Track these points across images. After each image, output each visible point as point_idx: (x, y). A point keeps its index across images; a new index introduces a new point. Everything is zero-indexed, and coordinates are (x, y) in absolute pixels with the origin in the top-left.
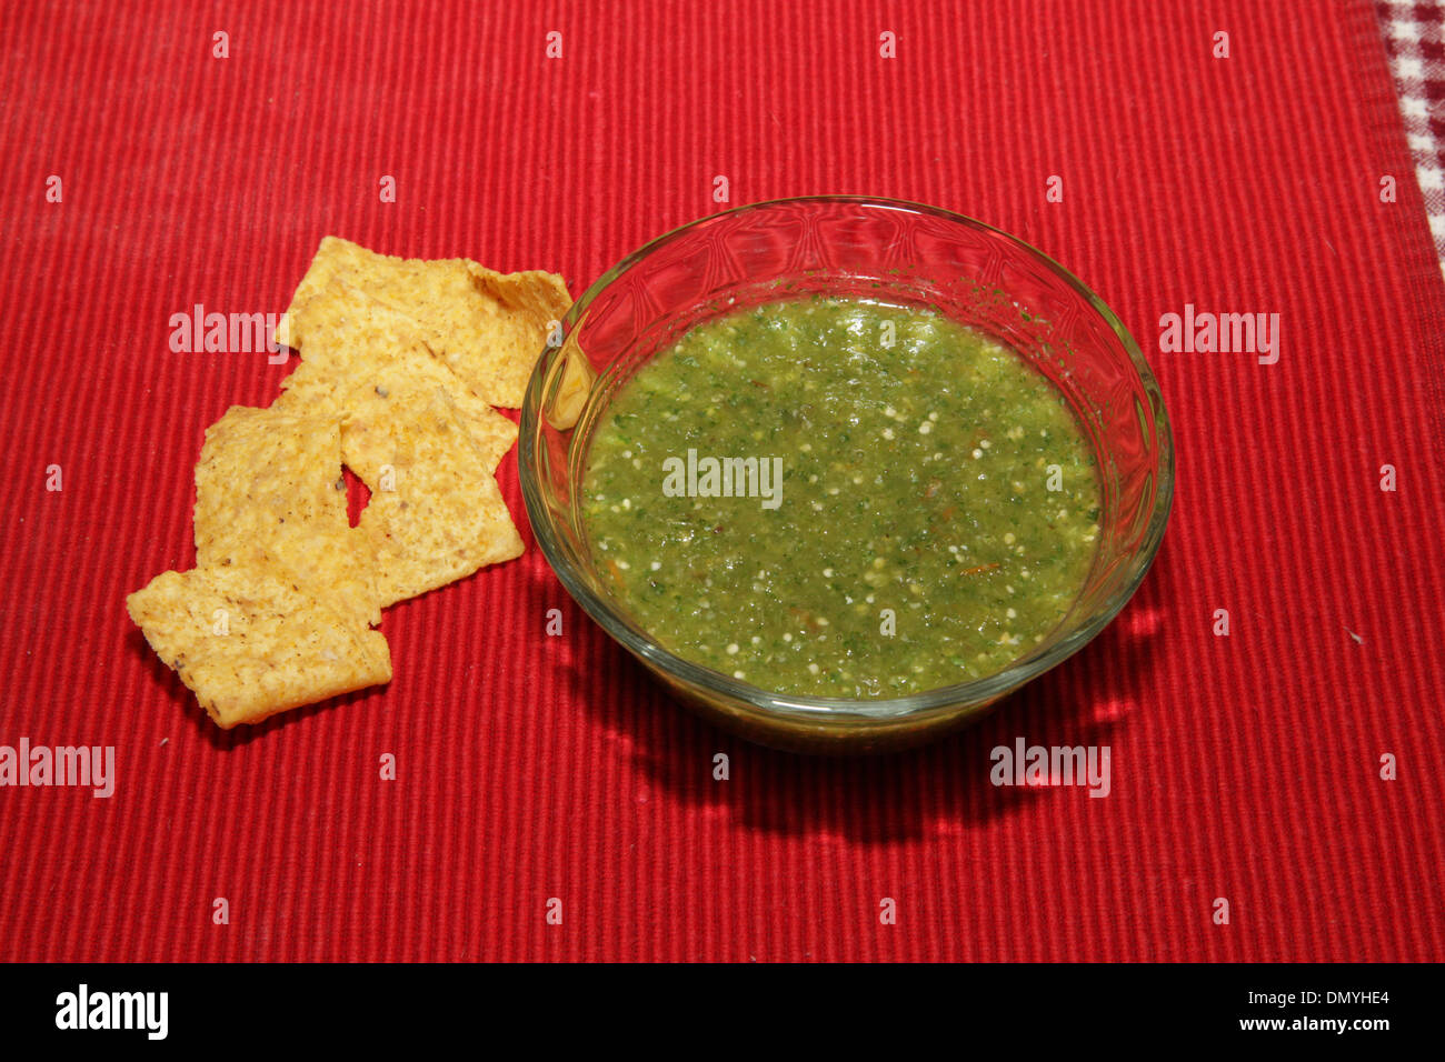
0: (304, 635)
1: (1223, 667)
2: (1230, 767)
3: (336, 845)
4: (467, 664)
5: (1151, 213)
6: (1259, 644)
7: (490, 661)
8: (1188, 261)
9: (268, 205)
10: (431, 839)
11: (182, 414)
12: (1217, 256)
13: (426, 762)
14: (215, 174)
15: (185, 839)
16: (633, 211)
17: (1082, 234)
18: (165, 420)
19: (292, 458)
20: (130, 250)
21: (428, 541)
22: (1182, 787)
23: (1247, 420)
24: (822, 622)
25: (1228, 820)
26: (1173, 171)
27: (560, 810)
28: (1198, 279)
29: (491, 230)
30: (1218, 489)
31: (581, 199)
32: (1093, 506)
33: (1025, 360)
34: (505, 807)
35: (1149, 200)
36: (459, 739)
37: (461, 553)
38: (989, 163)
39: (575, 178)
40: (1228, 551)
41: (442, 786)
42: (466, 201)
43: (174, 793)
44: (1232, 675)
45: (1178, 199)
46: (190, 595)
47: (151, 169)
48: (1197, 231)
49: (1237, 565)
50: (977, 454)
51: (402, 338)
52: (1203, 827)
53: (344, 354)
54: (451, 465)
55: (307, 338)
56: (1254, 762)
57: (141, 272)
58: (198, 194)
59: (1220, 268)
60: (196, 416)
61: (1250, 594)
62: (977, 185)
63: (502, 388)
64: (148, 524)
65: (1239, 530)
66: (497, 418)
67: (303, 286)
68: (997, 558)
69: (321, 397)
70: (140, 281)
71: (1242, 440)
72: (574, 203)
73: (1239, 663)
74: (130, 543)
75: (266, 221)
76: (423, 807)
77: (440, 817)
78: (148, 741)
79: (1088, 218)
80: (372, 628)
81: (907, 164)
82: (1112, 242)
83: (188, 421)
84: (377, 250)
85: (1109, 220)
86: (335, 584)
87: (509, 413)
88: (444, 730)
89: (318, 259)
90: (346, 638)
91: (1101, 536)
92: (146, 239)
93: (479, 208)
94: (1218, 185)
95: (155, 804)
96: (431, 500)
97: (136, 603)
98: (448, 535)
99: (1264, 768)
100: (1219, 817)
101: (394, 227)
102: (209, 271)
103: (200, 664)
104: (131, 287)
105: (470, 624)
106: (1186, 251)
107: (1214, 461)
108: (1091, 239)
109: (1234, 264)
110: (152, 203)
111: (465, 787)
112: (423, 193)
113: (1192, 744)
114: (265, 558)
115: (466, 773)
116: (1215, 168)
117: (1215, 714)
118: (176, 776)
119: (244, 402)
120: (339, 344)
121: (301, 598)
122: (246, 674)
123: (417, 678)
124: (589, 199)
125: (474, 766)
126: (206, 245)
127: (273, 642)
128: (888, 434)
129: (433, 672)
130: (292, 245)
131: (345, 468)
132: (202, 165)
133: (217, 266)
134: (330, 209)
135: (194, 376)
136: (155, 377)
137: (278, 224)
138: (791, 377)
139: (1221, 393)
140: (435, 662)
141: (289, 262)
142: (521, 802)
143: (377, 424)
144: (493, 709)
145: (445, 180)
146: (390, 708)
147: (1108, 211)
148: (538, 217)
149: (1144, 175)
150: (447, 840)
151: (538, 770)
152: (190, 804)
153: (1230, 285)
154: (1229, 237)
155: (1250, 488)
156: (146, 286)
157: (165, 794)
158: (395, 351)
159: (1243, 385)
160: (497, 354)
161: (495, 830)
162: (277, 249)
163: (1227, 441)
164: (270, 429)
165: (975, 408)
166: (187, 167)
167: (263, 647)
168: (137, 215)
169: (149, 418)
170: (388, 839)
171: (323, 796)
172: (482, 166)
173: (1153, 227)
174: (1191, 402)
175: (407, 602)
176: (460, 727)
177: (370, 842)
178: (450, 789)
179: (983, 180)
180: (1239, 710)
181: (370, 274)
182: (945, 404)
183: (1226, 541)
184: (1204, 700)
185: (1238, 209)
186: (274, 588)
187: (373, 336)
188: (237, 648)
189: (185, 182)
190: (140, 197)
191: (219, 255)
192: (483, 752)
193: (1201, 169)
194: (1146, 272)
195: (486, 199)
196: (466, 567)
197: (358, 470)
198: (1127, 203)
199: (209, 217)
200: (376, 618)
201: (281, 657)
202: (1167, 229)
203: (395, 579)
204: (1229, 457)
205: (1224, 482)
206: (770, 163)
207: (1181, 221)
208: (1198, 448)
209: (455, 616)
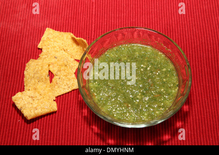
0: (42, 103)
1: (199, 109)
2: (199, 128)
3: (47, 140)
4: (70, 107)
5: (190, 24)
6: (205, 105)
7: (74, 107)
8: (196, 33)
9: (37, 21)
10: (63, 139)
11: (22, 60)
12: (201, 32)
13: (63, 125)
14: (28, 15)
15: (22, 138)
16: (100, 22)
17: (178, 28)
18: (20, 61)
19: (40, 71)
20: (14, 30)
21: (63, 85)
22: (191, 131)
23: (205, 63)
24: (130, 105)
25: (199, 137)
26: (194, 15)
27: (85, 136)
28: (198, 37)
29: (75, 26)
30: (199, 75)
31: (91, 21)
32: (177, 84)
33: (166, 56)
34: (76, 134)
35: (189, 21)
36: (68, 121)
37: (69, 87)
38: (162, 14)
39: (90, 17)
40: (201, 87)
41: (65, 129)
42: (71, 20)
43: (21, 130)
44: (201, 110)
45: (194, 21)
46: (23, 96)
47: (17, 15)
48: (198, 27)
49: (202, 90)
50: (157, 74)
51: (59, 47)
52: (195, 138)
53: (49, 50)
54: (67, 72)
55: (43, 48)
56: (204, 127)
57: (16, 34)
58: (25, 19)
59: (201, 35)
60: (25, 61)
61: (204, 95)
62: (159, 18)
63: (76, 56)
64: (17, 81)
65: (203, 84)
66: (76, 62)
67: (43, 37)
68: (160, 94)
69: (46, 58)
70: (15, 36)
71: (204, 67)
72: (89, 21)
73: (202, 108)
74: (14, 84)
75: (37, 24)
76: (62, 133)
77: (65, 135)
78: (16, 121)
79: (179, 25)
80: (54, 101)
81: (147, 14)
82: (183, 30)
83: (23, 62)
84: (56, 30)
85: (182, 25)
86: (48, 93)
87: (78, 61)
88: (66, 120)
89: (45, 32)
90: (49, 104)
91: (179, 90)
92: (17, 28)
93: (73, 22)
94: (202, 19)
95: (17, 132)
96: (64, 78)
97: (14, 98)
98: (67, 84)
99: (205, 128)
100: (197, 137)
101: (59, 26)
102: (27, 34)
103: (24, 109)
104: (14, 37)
105: (71, 100)
106: (195, 31)
107: (199, 70)
108: (179, 29)
109: (204, 34)
110: (18, 21)
111: (69, 130)
112: (64, 19)
113: (193, 123)
114: (35, 89)
115: (69, 127)
116: (201, 15)
117: (197, 118)
118: (21, 127)
119: (33, 58)
120: (49, 48)
121: (41, 96)
122: (32, 110)
123: (61, 109)
124: (92, 21)
125: (71, 126)
126: (27, 29)
127: (37, 104)
128: (142, 70)
129: (64, 109)
130: (41, 29)
131: (49, 71)
132: (26, 14)
133: (29, 33)
134: (48, 22)
135: (25, 53)
136: (18, 54)
137: (39, 25)
138: (125, 58)
139: (201, 58)
140: (64, 107)
141: (41, 32)
142: (78, 133)
143: (55, 63)
144: (74, 116)
145: (68, 17)
146: (57, 115)
147: (182, 23)
148: (83, 24)
149: (189, 16)
150: (66, 139)
151: (81, 128)
152: (23, 132)
153: (203, 38)
154: (203, 29)
155: (205, 76)
156: (16, 36)
157: (19, 130)
158: (58, 50)
159: (205, 56)
160: (76, 50)
161: (74, 138)
162: (39, 29)
163: (201, 67)
164: (37, 65)
165: (157, 65)
166: (24, 14)
167: (35, 106)
168: (15, 23)
169: (17, 61)
170: (56, 139)
171: (45, 131)
172: (74, 14)
173: (190, 26)
174: (195, 60)
175: (60, 96)
176: (68, 119)
177: (53, 139)
178: (67, 130)
179: (161, 17)
180: (201, 117)
181: (54, 35)
182: (152, 64)
183: (200, 85)
184: (195, 115)
185: (205, 23)
186: (37, 94)
187: (54, 47)
188: (31, 106)
189: (23, 17)
190: (16, 19)
191: (29, 31)
192: (72, 124)
193: (199, 15)
194: (188, 35)
195: (75, 20)
196: (70, 90)
197: (52, 71)
198: (186, 22)
199: (27, 24)
200: (55, 99)
201: (38, 107)
202: (192, 27)
203: (58, 91)
204: (202, 70)
205: (201, 74)
206: (124, 13)
207: (195, 26)
208: (196, 68)
209: (68, 98)
